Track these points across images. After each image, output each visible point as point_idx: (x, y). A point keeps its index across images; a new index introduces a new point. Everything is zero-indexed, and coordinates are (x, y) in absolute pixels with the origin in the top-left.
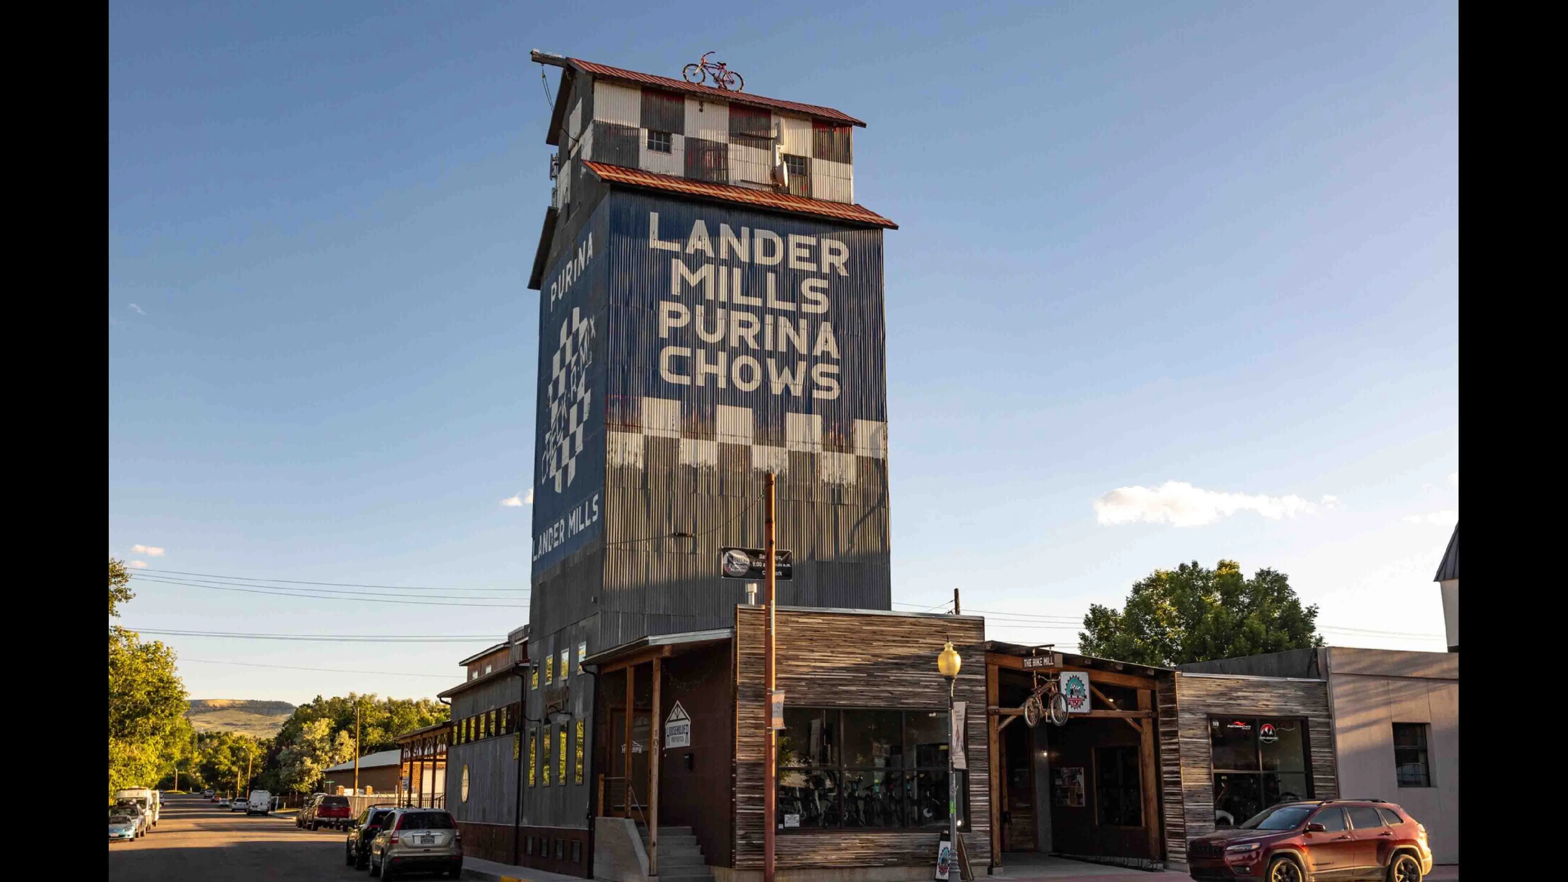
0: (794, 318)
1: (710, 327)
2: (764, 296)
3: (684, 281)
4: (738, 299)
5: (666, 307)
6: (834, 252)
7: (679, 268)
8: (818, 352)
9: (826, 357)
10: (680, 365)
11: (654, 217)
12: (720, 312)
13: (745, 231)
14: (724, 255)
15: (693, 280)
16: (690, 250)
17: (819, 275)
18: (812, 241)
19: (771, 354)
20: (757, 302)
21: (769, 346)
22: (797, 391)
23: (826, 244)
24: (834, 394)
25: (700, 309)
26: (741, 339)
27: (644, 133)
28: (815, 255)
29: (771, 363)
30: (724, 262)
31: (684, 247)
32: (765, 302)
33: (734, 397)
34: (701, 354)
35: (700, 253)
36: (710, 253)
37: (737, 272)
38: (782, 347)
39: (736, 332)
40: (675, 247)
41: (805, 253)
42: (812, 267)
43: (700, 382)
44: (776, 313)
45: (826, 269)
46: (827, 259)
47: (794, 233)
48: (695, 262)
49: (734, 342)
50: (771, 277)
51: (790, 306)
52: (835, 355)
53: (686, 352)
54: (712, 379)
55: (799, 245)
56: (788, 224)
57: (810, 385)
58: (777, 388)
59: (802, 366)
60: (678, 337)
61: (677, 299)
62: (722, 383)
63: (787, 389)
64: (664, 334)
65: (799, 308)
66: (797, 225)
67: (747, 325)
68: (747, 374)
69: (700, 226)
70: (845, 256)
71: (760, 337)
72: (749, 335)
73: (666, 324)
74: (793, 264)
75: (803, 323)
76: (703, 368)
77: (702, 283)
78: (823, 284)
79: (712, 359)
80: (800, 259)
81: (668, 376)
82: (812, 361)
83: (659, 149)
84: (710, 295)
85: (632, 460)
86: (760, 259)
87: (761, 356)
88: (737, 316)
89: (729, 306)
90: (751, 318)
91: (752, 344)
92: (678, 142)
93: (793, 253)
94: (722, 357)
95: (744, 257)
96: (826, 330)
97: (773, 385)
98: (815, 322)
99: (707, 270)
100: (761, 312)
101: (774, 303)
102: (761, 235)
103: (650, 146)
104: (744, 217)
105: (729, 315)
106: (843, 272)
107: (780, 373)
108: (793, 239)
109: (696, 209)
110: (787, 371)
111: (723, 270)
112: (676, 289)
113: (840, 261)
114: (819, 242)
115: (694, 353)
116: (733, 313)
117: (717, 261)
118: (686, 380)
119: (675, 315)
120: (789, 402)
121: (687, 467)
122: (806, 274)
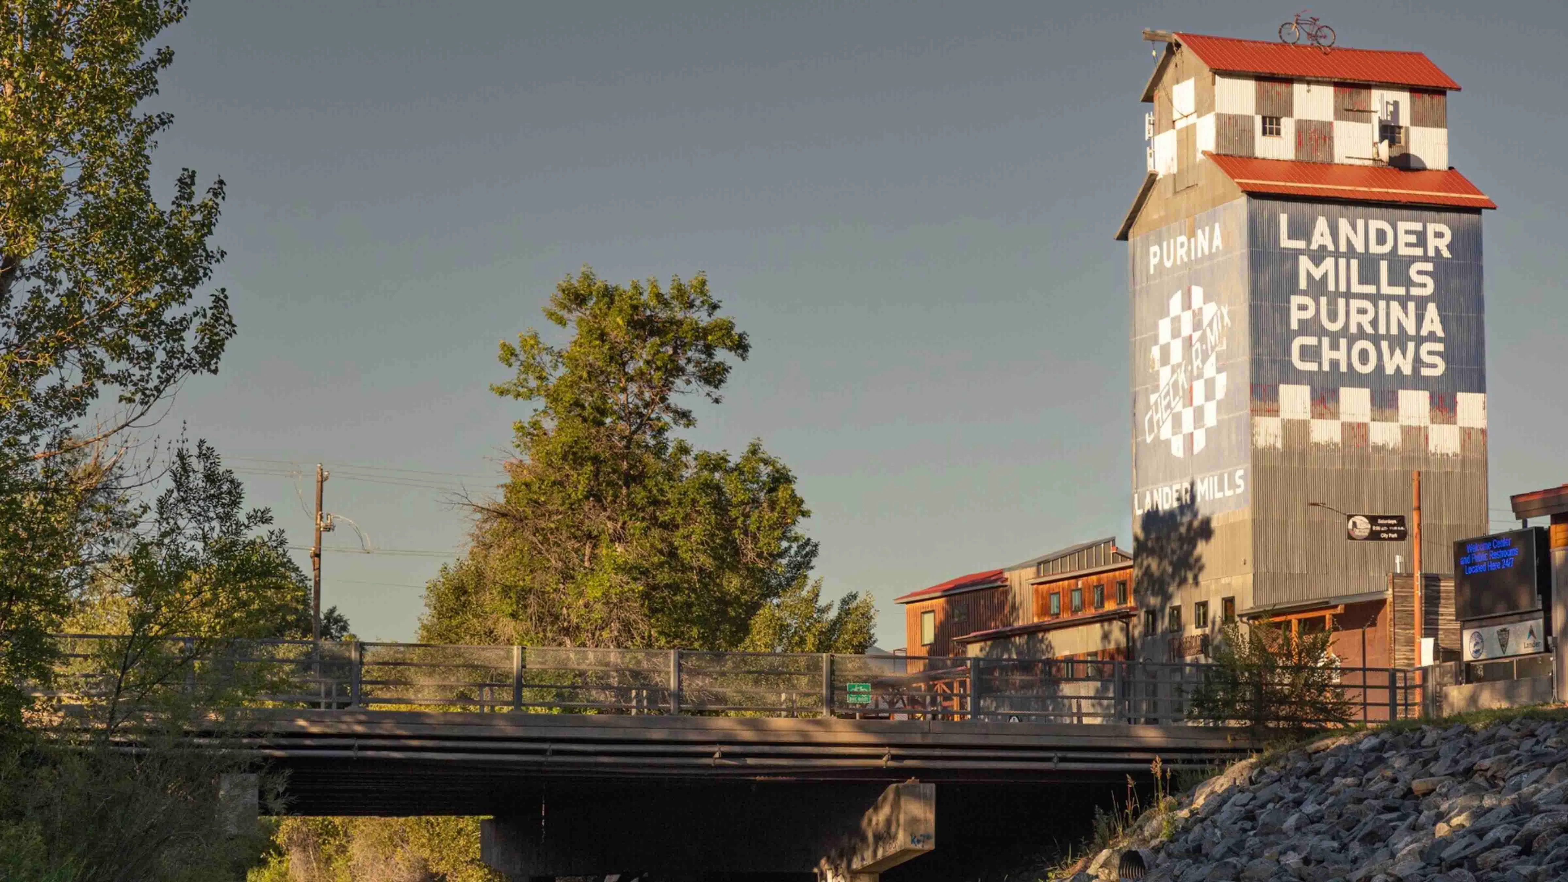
0: (1403, 301)
1: (1333, 316)
2: (1376, 282)
3: (1309, 275)
4: (1356, 288)
5: (1295, 300)
6: (1439, 235)
7: (1304, 263)
8: (1424, 332)
9: (1432, 337)
10: (1307, 353)
11: (1284, 219)
12: (1341, 302)
13: (1360, 223)
14: (1343, 248)
15: (1317, 274)
16: (1314, 246)
17: (1425, 258)
18: (1418, 226)
19: (1383, 337)
20: (1371, 289)
21: (1382, 330)
22: (1407, 370)
23: (1431, 228)
24: (1439, 371)
25: (1323, 300)
26: (1360, 326)
27: (1258, 120)
28: (1421, 240)
29: (1384, 345)
30: (1343, 255)
31: (1309, 242)
32: (1378, 289)
33: (1355, 379)
34: (1326, 341)
35: (1323, 248)
36: (1331, 248)
37: (1354, 263)
38: (1394, 331)
39: (1355, 318)
40: (1301, 244)
41: (1413, 239)
42: (1419, 252)
43: (1326, 367)
44: (1389, 298)
45: (1431, 253)
46: (1432, 242)
47: (1402, 220)
48: (1317, 257)
49: (1353, 329)
50: (1384, 265)
51: (1400, 291)
52: (1440, 333)
53: (1312, 341)
54: (1335, 364)
55: (1408, 232)
56: (1397, 212)
57: (1418, 362)
58: (1390, 370)
59: (1411, 346)
60: (1307, 327)
61: (1304, 293)
62: (1343, 368)
63: (1398, 369)
64: (1294, 326)
65: (1408, 291)
66: (1405, 213)
67: (1362, 311)
68: (1364, 356)
69: (1321, 224)
70: (1448, 238)
71: (1374, 323)
72: (1365, 320)
73: (1296, 316)
74: (1403, 251)
75: (1411, 305)
76: (1327, 354)
77: (1325, 276)
78: (1429, 267)
79: (1335, 346)
80: (1408, 245)
81: (1298, 364)
82: (1420, 340)
83: (1271, 133)
84: (1331, 287)
85: (1271, 441)
86: (1375, 249)
87: (1376, 339)
88: (1355, 304)
89: (1349, 295)
90: (1367, 304)
91: (1369, 330)
92: (1287, 125)
93: (1403, 238)
94: (1343, 342)
95: (1360, 248)
96: (1432, 310)
97: (1386, 366)
98: (1421, 303)
99: (1329, 263)
100: (1374, 299)
101: (1386, 289)
102: (1375, 225)
103: (1264, 133)
104: (1360, 210)
105: (1347, 305)
106: (1446, 254)
107: (1392, 354)
108: (1402, 226)
109: (1319, 207)
110: (1398, 352)
111: (1342, 262)
112: (1303, 284)
113: (1443, 244)
114: (1425, 227)
115: (1320, 341)
116: (1352, 301)
117: (1337, 255)
118: (1312, 367)
119: (1303, 308)
120: (1400, 380)
121: (1317, 445)
122: (1414, 259)
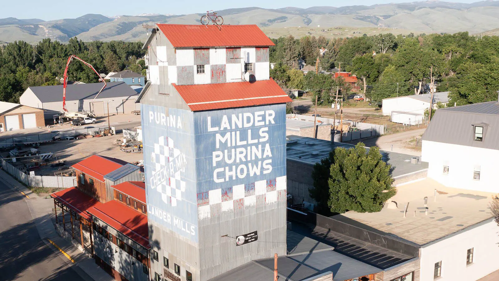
0: (256, 145)
1: (230, 157)
2: (246, 139)
3: (220, 141)
4: (239, 143)
5: (215, 154)
6: (270, 115)
7: (218, 137)
8: (264, 156)
9: (268, 158)
10: (220, 175)
11: (209, 119)
12: (233, 150)
13: (240, 115)
14: (234, 127)
15: (223, 140)
16: (222, 129)
17: (265, 126)
18: (263, 113)
19: (249, 162)
20: (244, 143)
21: (249, 159)
22: (258, 173)
23: (268, 112)
24: (270, 171)
25: (226, 151)
26: (240, 159)
27: (195, 67)
28: (264, 118)
29: (250, 165)
30: (234, 130)
31: (220, 127)
32: (247, 142)
33: (238, 181)
34: (227, 168)
35: (225, 129)
36: (229, 128)
37: (238, 133)
38: (253, 158)
39: (239, 156)
40: (216, 129)
41: (261, 118)
42: (263, 123)
43: (227, 179)
44: (251, 145)
45: (267, 123)
46: (268, 118)
47: (257, 111)
48: (223, 134)
49: (238, 161)
50: (250, 131)
51: (256, 141)
52: (270, 155)
53: (221, 169)
54: (231, 177)
55: (259, 116)
56: (255, 108)
57: (262, 168)
58: (252, 174)
59: (260, 163)
60: (219, 165)
61: (218, 150)
62: (234, 178)
63: (255, 174)
64: (214, 164)
65: (259, 141)
66: (258, 108)
67: (241, 153)
68: (242, 171)
69: (225, 119)
70: (274, 116)
71: (246, 157)
72: (242, 156)
73: (215, 160)
74: (257, 124)
75: (260, 146)
76: (228, 174)
77: (227, 141)
78: (266, 129)
79: (231, 170)
80: (259, 121)
81: (216, 180)
82: (263, 160)
83: (201, 72)
84: (229, 145)
85: (206, 215)
86: (246, 125)
87: (246, 163)
88: (239, 150)
89: (236, 147)
90: (243, 149)
91: (244, 160)
92: (207, 68)
93: (257, 119)
94: (234, 167)
95: (240, 126)
96: (267, 146)
97: (250, 173)
98: (264, 144)
99: (228, 135)
100: (246, 146)
101: (250, 141)
102: (246, 115)
103: (198, 72)
104: (240, 110)
105: (235, 151)
106: (273, 122)
107: (253, 168)
108: (257, 113)
109: (224, 112)
110: (255, 166)
111: (233, 133)
112: (218, 146)
113: (271, 118)
114: (265, 113)
115: (225, 169)
116: (237, 149)
117: (231, 131)
118: (222, 180)
119: (218, 156)
120: (256, 178)
121: (225, 212)
122: (261, 127)
